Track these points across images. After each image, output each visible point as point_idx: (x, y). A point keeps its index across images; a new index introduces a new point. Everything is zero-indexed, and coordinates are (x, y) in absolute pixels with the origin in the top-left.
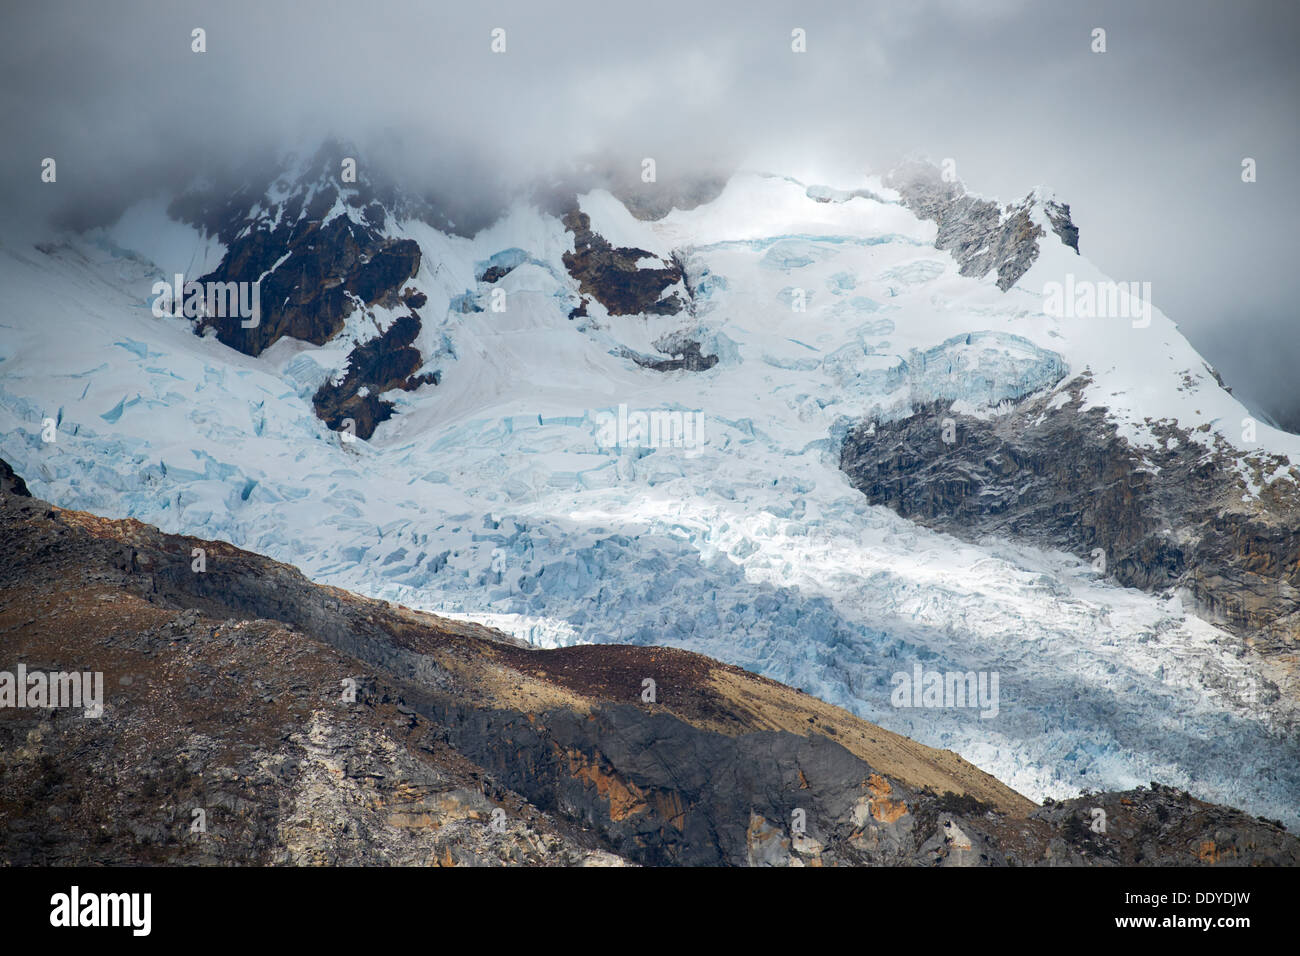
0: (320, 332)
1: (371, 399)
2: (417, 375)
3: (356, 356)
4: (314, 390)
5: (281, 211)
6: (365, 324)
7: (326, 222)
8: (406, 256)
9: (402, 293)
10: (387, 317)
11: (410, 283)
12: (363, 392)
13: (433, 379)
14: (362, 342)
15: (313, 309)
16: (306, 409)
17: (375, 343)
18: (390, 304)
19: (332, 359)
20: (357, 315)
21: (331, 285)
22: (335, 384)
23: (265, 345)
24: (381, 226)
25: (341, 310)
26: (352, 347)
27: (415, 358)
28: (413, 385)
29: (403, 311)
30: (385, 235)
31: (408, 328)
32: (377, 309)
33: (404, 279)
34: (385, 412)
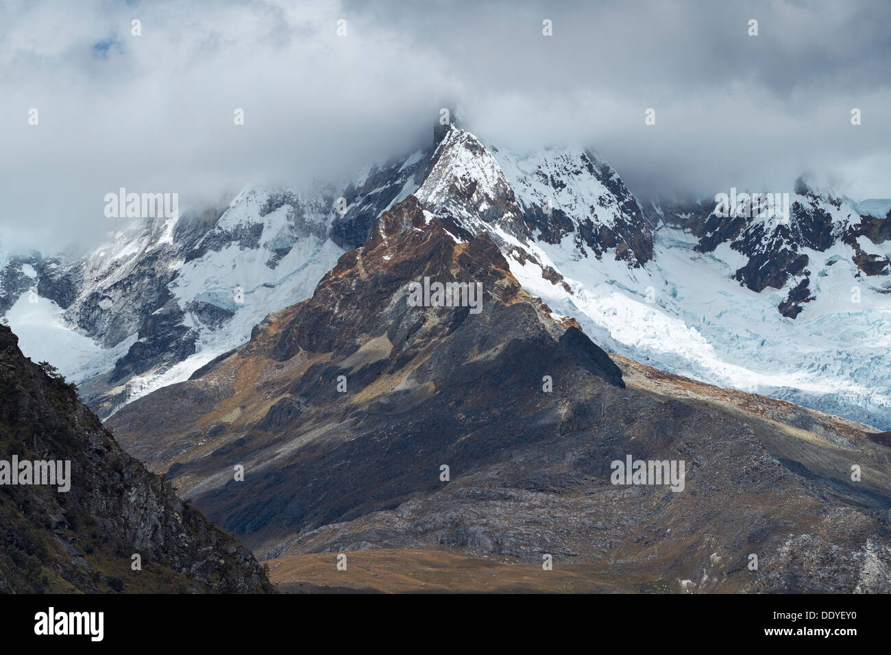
0: (779, 284)
1: (796, 306)
2: (809, 297)
3: (791, 293)
4: (778, 304)
5: (766, 247)
6: (793, 282)
7: (780, 250)
8: (804, 260)
9: (803, 271)
10: (799, 279)
11: (806, 268)
12: (793, 304)
13: (814, 299)
14: (792, 288)
15: (776, 278)
16: (777, 311)
17: (796, 288)
18: (800, 275)
19: (783, 294)
20: (790, 279)
21: (782, 270)
22: (785, 302)
23: (762, 289)
24: (797, 251)
25: (785, 278)
26: (789, 290)
27: (808, 292)
28: (808, 301)
29: (804, 277)
30: (797, 253)
31: (806, 282)
32: (796, 277)
33: (804, 267)
34: (800, 310)
